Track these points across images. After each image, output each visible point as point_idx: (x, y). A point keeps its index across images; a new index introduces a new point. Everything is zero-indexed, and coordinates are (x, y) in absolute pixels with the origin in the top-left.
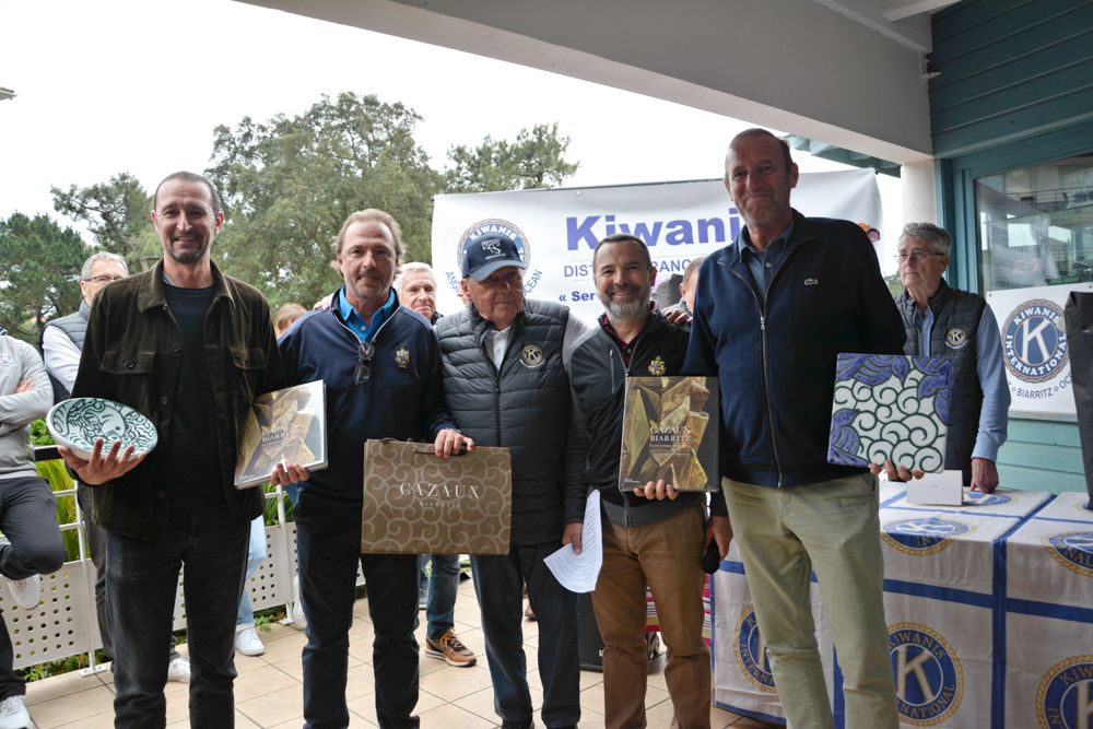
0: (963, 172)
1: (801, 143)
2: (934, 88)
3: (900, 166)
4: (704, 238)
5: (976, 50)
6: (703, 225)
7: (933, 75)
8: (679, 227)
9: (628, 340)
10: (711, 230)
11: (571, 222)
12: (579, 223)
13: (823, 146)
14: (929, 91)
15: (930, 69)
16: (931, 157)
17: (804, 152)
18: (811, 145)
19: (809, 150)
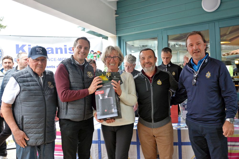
0: (123, 40)
1: (82, 29)
2: (117, 19)
3: (108, 37)
4: (57, 53)
5: (127, 11)
6: (57, 49)
7: (117, 16)
8: (50, 49)
9: (151, 76)
10: (59, 51)
11: (17, 46)
12: (20, 46)
13: (88, 30)
14: (116, 19)
15: (116, 14)
16: (116, 36)
17: (83, 31)
18: (85, 30)
19: (84, 31)
